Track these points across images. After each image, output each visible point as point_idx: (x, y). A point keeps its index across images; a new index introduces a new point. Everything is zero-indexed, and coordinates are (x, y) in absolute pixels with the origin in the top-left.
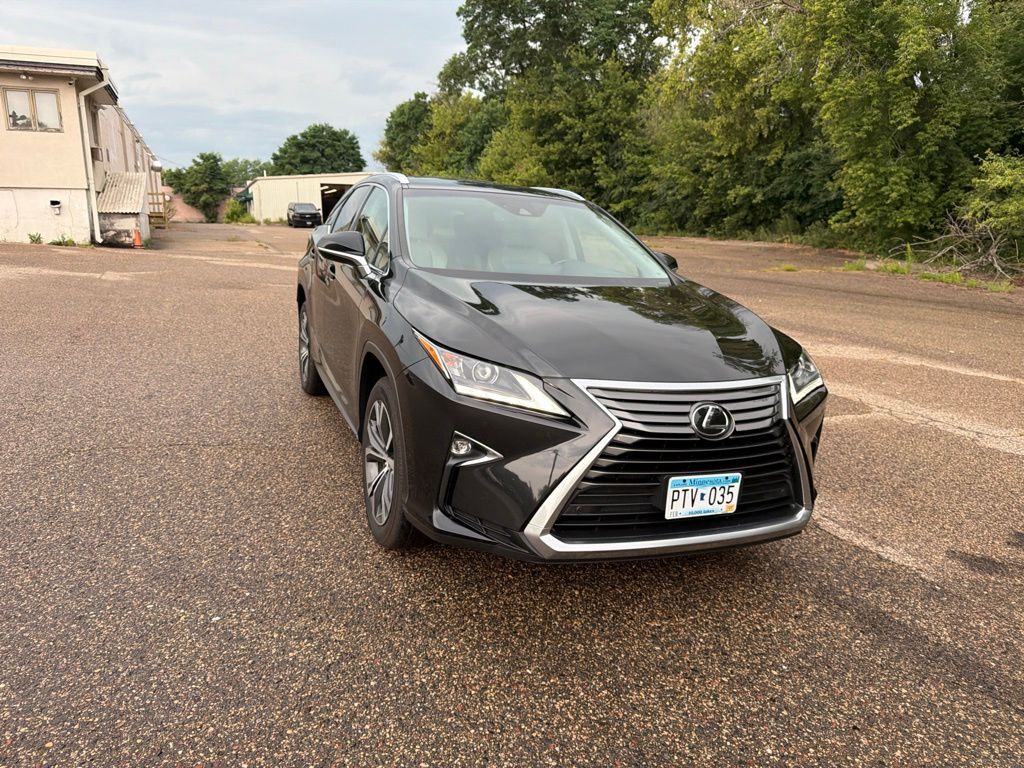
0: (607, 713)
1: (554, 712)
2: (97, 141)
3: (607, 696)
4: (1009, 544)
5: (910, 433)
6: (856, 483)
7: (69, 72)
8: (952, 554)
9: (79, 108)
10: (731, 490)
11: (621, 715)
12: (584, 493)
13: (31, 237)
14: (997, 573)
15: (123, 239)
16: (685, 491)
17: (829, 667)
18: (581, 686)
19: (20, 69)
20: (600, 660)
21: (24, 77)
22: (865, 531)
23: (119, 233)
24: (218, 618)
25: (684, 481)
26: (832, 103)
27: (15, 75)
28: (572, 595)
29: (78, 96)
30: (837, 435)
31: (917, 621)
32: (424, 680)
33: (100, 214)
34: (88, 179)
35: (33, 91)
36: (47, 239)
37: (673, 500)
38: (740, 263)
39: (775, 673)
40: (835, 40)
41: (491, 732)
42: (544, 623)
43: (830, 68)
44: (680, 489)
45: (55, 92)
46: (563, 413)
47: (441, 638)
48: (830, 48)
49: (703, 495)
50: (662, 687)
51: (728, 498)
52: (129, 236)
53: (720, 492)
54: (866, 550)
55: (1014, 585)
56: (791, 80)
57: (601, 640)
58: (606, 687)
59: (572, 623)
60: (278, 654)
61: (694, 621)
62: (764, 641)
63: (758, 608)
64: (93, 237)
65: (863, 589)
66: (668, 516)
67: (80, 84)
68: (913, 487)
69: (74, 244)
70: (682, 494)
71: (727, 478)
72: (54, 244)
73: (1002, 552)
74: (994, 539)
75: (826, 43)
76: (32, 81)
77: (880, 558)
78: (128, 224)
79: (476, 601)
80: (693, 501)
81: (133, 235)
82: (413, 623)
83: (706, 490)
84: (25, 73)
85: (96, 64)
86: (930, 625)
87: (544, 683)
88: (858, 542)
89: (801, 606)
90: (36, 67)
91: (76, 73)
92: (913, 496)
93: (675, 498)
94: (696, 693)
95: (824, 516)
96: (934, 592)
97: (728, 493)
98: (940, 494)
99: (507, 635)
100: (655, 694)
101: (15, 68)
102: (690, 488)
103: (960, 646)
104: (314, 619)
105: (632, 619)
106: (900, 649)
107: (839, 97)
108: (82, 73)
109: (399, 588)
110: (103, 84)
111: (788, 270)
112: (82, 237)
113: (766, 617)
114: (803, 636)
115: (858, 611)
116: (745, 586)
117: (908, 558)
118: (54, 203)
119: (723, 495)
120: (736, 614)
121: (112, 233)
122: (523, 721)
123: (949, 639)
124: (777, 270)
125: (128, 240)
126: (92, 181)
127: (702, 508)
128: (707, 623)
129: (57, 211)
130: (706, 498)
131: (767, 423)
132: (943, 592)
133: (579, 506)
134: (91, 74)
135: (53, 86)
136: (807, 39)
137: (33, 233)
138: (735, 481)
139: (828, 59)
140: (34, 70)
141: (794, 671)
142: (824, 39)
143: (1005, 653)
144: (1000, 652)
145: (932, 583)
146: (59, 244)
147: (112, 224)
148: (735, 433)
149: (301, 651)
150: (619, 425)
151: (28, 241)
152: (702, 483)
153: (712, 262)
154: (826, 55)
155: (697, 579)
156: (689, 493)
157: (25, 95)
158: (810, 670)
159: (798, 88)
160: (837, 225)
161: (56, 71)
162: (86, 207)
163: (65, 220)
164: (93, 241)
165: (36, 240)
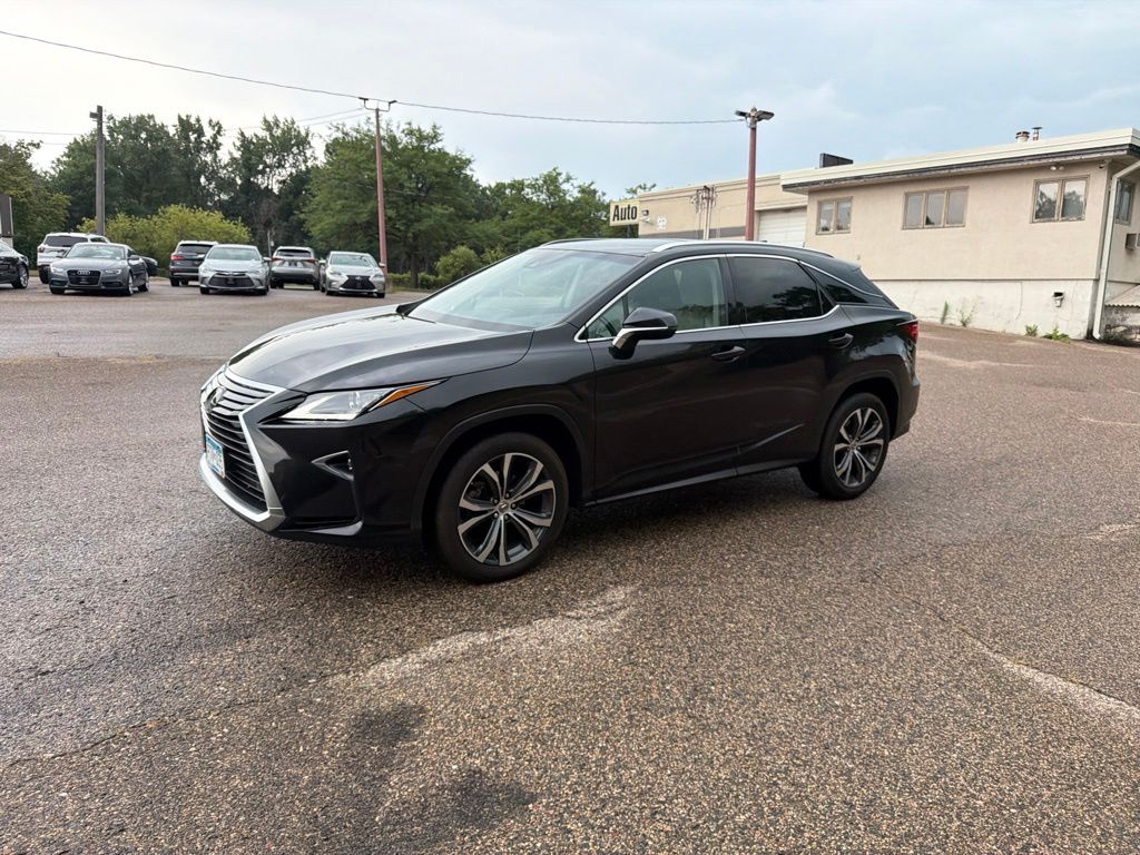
7: (1099, 155)
9: (1109, 192)
13: (1028, 328)
15: (1134, 336)
19: (1050, 160)
21: (1054, 168)
23: (1129, 329)
27: (1046, 168)
29: (1110, 179)
33: (1106, 307)
34: (1100, 269)
35: (1063, 181)
36: (1041, 332)
45: (1085, 178)
64: (1090, 332)
67: (1114, 165)
72: (1045, 337)
76: (1064, 171)
84: (1058, 165)
85: (1129, 142)
90: (1065, 156)
91: (1105, 154)
101: (1045, 161)
108: (1111, 154)
112: (1078, 331)
118: (1058, 294)
121: (1122, 329)
126: (1104, 271)
129: (1058, 302)
134: (1122, 153)
135: (1084, 172)
137: (1032, 325)
140: (1063, 159)
146: (1050, 337)
147: (1124, 319)
151: (1023, 332)
157: (1055, 185)
161: (1087, 157)
162: (1089, 299)
163: (1065, 312)
164: (1089, 337)
165: (1032, 332)
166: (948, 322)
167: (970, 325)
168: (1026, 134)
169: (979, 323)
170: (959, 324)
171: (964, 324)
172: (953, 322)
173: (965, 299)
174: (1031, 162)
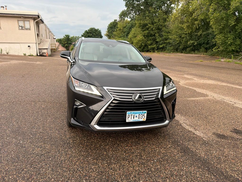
0: (104, 170)
1: (91, 168)
2: (39, 32)
3: (106, 166)
4: (231, 131)
5: (216, 102)
6: (196, 114)
7: (32, 16)
8: (214, 134)
9: (34, 25)
10: (144, 115)
11: (107, 170)
12: (106, 115)
13: (24, 54)
14: (224, 139)
15: (44, 54)
16: (131, 115)
17: (167, 161)
18: (101, 162)
19: (21, 16)
20: (109, 156)
21: (22, 18)
22: (193, 127)
23: (43, 53)
24: (22, 142)
25: (131, 113)
26: (213, 20)
27: (20, 17)
28: (109, 140)
29: (34, 22)
30: (196, 102)
31: (197, 150)
32: (63, 159)
33: (39, 49)
34: (36, 41)
35: (24, 21)
36: (27, 54)
37: (128, 117)
38: (189, 59)
39: (152, 162)
40: (214, 4)
41: (73, 173)
42: (99, 147)
43: (213, 11)
44: (130, 115)
45: (29, 21)
46: (101, 95)
47: (72, 149)
48: (213, 6)
49: (136, 116)
50: (121, 164)
51: (143, 117)
52: (45, 54)
53: (141, 116)
54: (191, 132)
55: (228, 142)
56: (203, 14)
57: (111, 151)
58: (107, 163)
59: (106, 147)
60: (31, 151)
61: (137, 148)
62: (153, 153)
63: (155, 145)
64: (37, 54)
65: (186, 141)
66: (127, 121)
67: (34, 19)
68: (211, 116)
69: (33, 56)
70: (131, 116)
71: (143, 112)
72: (29, 55)
73: (228, 133)
74: (228, 130)
75: (212, 4)
76: (24, 19)
77: (194, 134)
78: (45, 51)
79: (85, 141)
80: (134, 118)
81: (46, 53)
82: (67, 145)
83: (137, 115)
84: (22, 17)
85: (38, 14)
86: (200, 151)
87: (92, 161)
88: (190, 129)
89: (167, 145)
91: (33, 16)
92: (210, 118)
93: (129, 117)
94: (129, 166)
95: (184, 123)
96: (205, 143)
97: (143, 116)
98: (218, 118)
99: (88, 149)
100: (118, 165)
101: (20, 16)
102: (133, 114)
103: (206, 157)
104: (44, 143)
105: (122, 146)
106: (189, 157)
107: (215, 18)
108: (35, 16)
109: (68, 137)
110: (40, 19)
111: (201, 61)
112: (35, 54)
113: (157, 148)
114: (164, 153)
115: (182, 147)
116: (154, 139)
117: (202, 134)
118: (29, 46)
119: (142, 116)
120: (149, 146)
121: (41, 53)
122: (82, 171)
123: (203, 156)
124: (198, 61)
125: (45, 55)
126: (37, 41)
127: (136, 119)
128: (140, 148)
129: (29, 48)
130: (137, 117)
131: (154, 99)
132: (208, 143)
133: (104, 118)
134: (37, 17)
135: (28, 20)
136: (207, 3)
137: (24, 53)
138: (145, 113)
139: (212, 8)
140: (24, 16)
141: (157, 162)
142: (211, 4)
143: (217, 160)
144: (216, 159)
145: (205, 141)
147: (42, 51)
148: (144, 101)
149: (37, 151)
150: (113, 98)
151: (23, 55)
152: (136, 113)
153: (182, 59)
154: (212, 7)
155: (143, 137)
156: (132, 116)
157: (22, 22)
158: (162, 161)
159: (205, 16)
160: (215, 50)
161: (29, 16)
162: (36, 47)
163: (31, 50)
164: (37, 55)
165: (25, 55)
166: (3, 53)
167: (9, 54)
168: (3, 7)
169: (11, 53)
170: (6, 54)
171: (7, 54)
172: (4, 53)
173: (6, 48)
174: (17, 16)
